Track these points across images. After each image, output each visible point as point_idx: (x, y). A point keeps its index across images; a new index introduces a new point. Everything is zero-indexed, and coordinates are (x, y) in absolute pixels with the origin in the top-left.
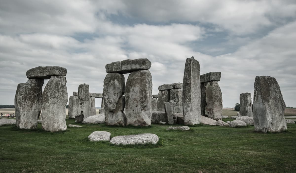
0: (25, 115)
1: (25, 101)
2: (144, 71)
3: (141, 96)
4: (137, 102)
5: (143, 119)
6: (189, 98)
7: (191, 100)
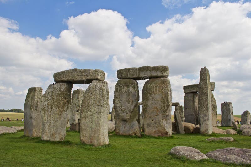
0: (52, 125)
1: (52, 108)
2: (165, 78)
3: (163, 105)
4: (158, 111)
5: (165, 129)
6: (205, 107)
7: (208, 109)
